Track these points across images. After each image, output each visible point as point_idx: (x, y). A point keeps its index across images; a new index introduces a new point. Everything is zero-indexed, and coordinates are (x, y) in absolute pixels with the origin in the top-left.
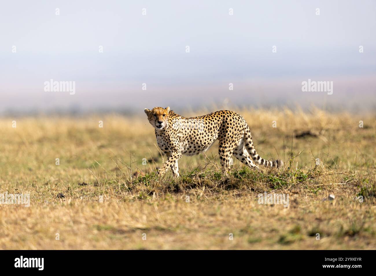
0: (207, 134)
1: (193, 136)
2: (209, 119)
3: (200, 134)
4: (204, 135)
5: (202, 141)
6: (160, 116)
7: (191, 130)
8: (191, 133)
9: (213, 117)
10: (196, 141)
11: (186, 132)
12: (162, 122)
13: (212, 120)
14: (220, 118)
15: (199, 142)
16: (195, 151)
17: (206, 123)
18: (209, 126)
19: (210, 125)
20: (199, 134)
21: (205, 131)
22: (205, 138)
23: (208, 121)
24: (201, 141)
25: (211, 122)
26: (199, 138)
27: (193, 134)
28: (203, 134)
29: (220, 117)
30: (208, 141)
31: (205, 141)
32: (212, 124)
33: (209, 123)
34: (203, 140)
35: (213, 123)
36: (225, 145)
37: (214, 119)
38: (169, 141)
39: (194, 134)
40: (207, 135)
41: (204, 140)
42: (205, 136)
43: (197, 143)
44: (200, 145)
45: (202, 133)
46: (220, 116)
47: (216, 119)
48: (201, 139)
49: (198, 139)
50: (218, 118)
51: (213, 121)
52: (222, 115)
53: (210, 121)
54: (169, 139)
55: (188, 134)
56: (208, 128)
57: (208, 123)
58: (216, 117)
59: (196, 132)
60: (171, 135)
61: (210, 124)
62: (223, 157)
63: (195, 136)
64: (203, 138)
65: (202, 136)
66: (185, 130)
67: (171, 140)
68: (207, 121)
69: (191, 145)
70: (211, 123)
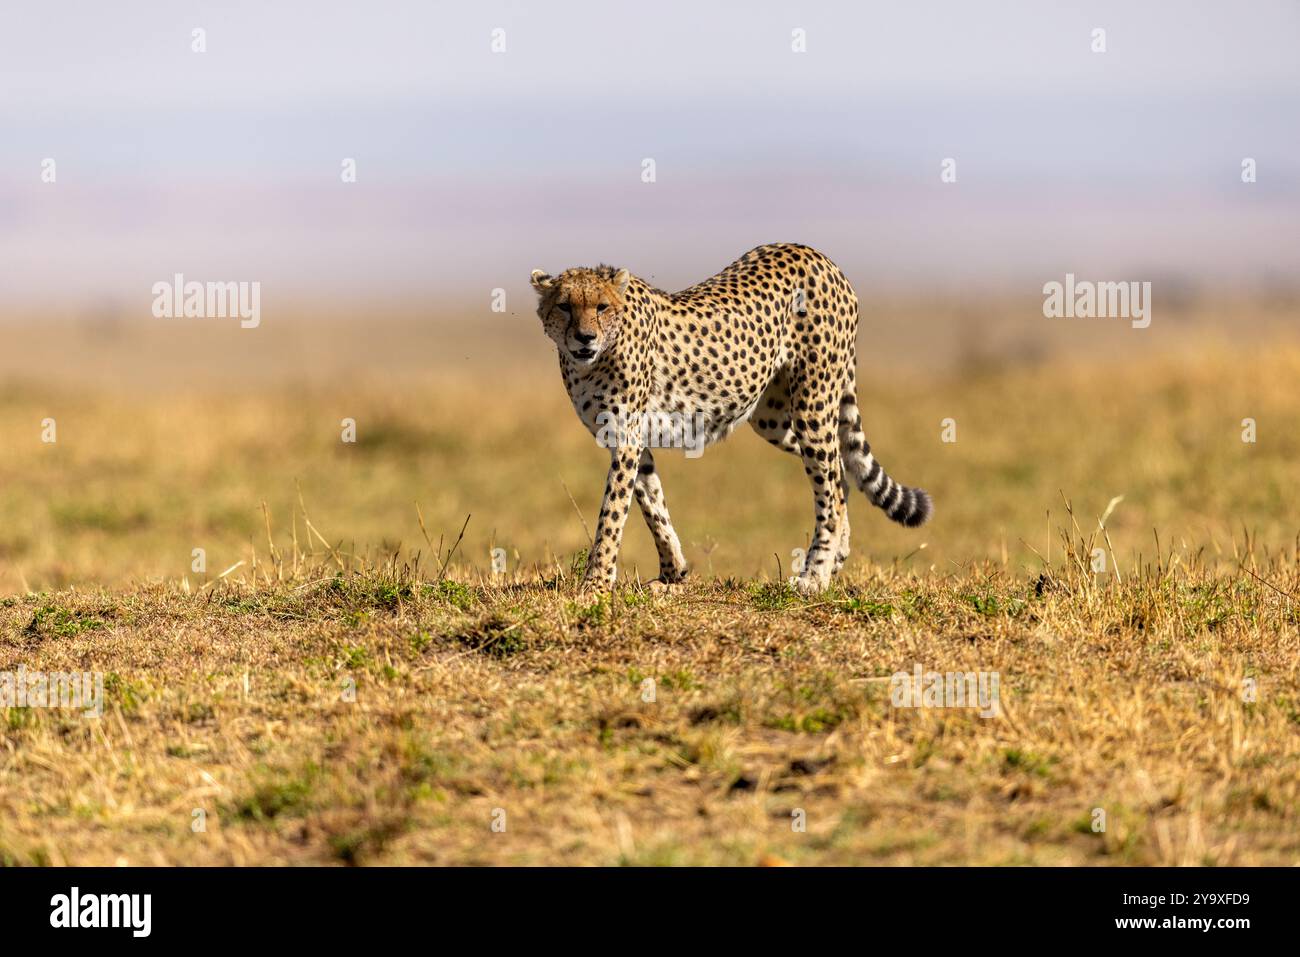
0: (756, 350)
1: (709, 368)
2: (757, 292)
3: (735, 356)
4: (748, 356)
5: (744, 381)
6: (584, 309)
7: (700, 343)
8: (701, 357)
9: (765, 280)
10: (720, 385)
11: (677, 349)
12: (594, 338)
13: (766, 292)
14: (788, 282)
15: (732, 389)
16: (716, 424)
17: (749, 310)
18: (759, 320)
19: (762, 314)
20: (729, 355)
21: (751, 342)
22: (751, 369)
23: (754, 301)
24: (738, 383)
25: (763, 303)
26: (732, 372)
27: (706, 361)
28: (743, 354)
29: (789, 276)
30: (762, 380)
31: (752, 382)
32: (768, 311)
33: (759, 306)
34: (746, 377)
35: (772, 305)
36: (817, 399)
37: (771, 289)
38: (621, 382)
39: (712, 360)
40: (757, 357)
41: (749, 378)
42: (752, 361)
43: (725, 394)
44: (736, 399)
45: (739, 353)
46: (786, 273)
47: (777, 288)
48: (739, 375)
49: (726, 376)
50: (783, 281)
51: (772, 298)
52: (793, 265)
53: (759, 299)
54: (622, 376)
55: (687, 359)
56: (757, 325)
57: (753, 307)
58: (775, 280)
59: (719, 352)
60: (628, 358)
61: (763, 311)
62: (816, 447)
63: (715, 368)
64: (744, 368)
65: (740, 361)
66: (676, 342)
67: (628, 378)
68: (749, 302)
69: (701, 403)
70: (763, 306)
